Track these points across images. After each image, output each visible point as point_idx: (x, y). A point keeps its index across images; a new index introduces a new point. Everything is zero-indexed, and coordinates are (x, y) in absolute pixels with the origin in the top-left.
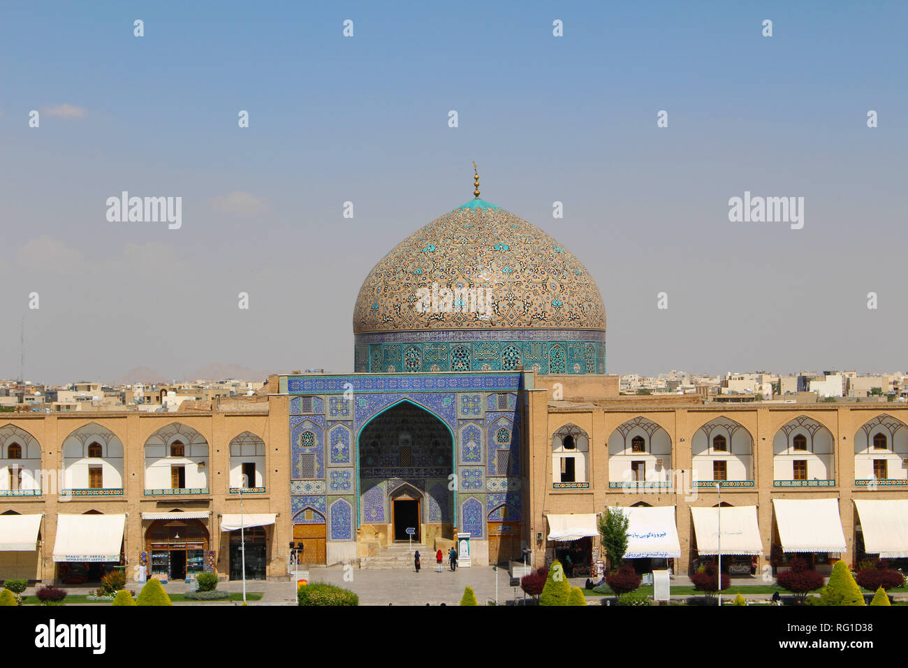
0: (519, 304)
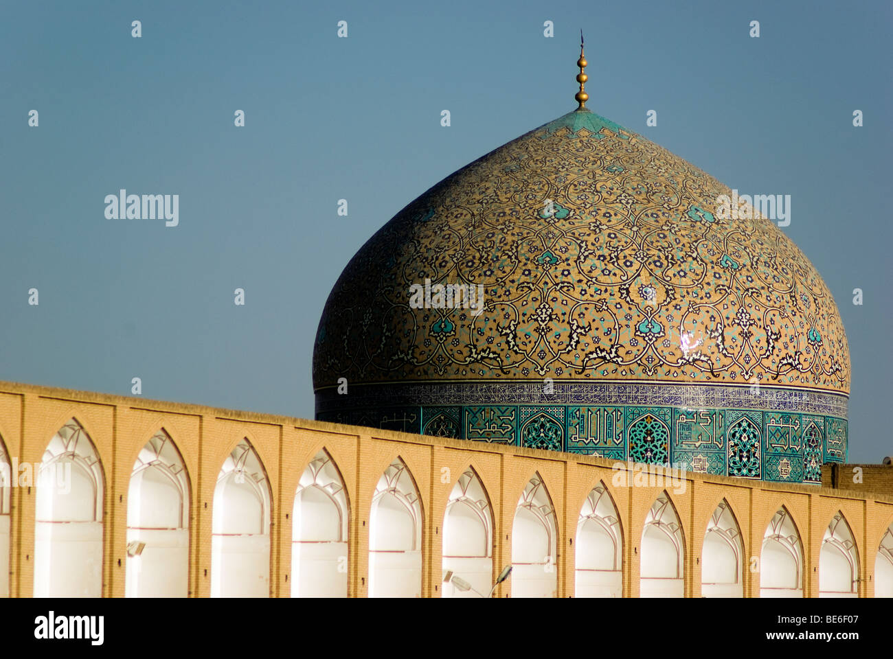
0: (759, 334)
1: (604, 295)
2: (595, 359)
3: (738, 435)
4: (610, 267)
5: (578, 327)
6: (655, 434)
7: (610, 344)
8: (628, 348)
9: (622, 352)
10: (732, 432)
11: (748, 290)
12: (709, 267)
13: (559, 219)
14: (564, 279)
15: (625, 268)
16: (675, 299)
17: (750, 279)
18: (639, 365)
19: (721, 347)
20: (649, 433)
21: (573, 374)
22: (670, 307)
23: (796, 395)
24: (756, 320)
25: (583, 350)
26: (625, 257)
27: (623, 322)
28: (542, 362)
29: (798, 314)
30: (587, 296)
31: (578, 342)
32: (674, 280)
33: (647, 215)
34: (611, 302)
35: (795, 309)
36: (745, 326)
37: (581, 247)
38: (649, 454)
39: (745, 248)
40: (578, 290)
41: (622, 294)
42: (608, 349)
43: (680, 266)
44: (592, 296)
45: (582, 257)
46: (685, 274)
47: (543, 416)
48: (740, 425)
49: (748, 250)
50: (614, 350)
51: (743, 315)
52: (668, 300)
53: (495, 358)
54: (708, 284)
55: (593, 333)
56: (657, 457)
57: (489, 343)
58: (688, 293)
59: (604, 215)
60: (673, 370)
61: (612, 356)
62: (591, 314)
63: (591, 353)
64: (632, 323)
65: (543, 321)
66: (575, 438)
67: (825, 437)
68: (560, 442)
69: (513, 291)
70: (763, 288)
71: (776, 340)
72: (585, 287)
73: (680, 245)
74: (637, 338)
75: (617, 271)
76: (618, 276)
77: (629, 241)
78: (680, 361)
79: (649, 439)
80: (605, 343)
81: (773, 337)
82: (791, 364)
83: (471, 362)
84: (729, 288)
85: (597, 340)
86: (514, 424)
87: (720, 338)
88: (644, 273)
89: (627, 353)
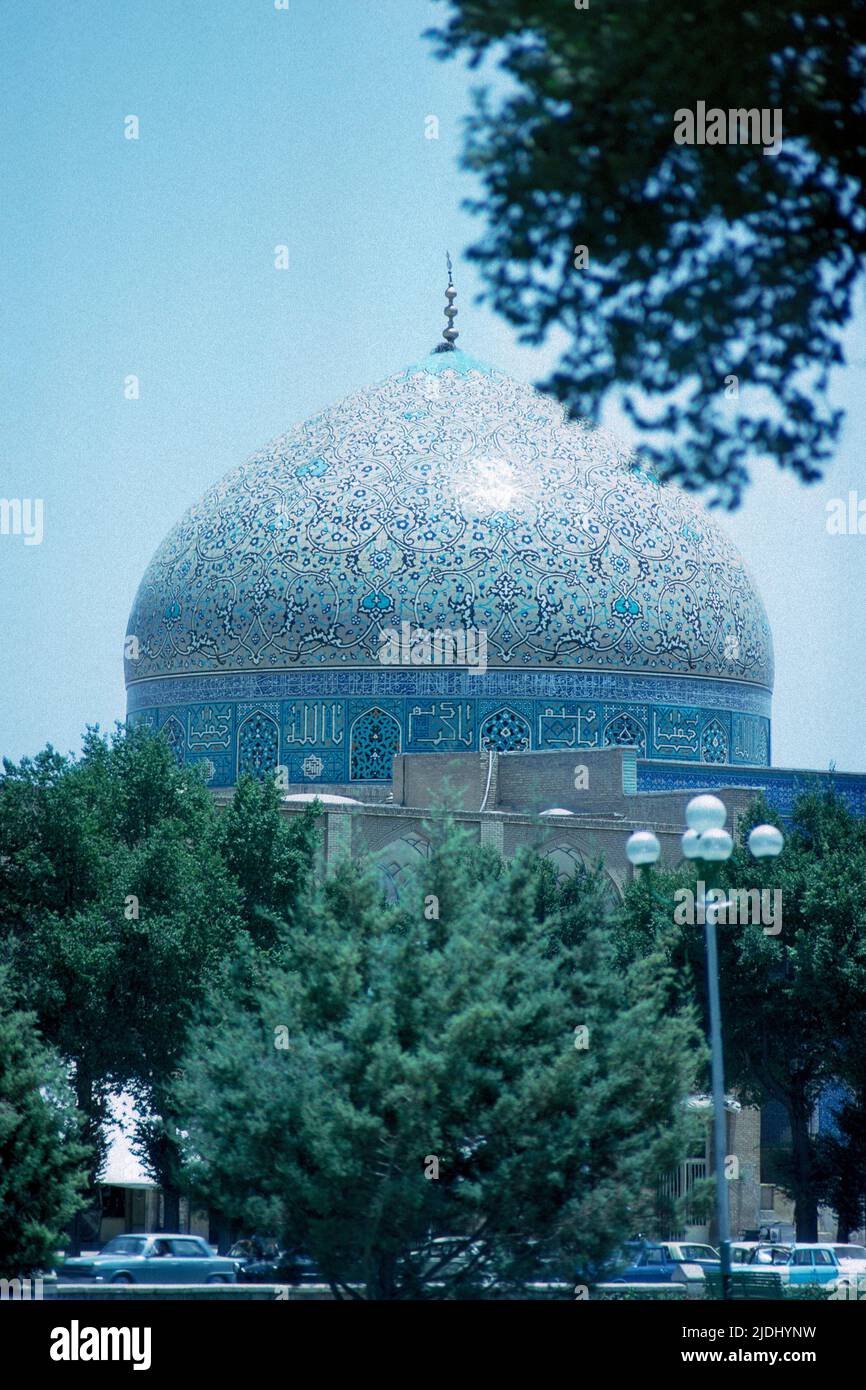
4: (343, 530)
7: (328, 623)
11: (519, 553)
15: (360, 531)
16: (413, 566)
19: (469, 622)
37: (319, 508)
40: (301, 559)
41: (349, 562)
52: (405, 567)
61: (330, 637)
73: (440, 502)
74: (360, 615)
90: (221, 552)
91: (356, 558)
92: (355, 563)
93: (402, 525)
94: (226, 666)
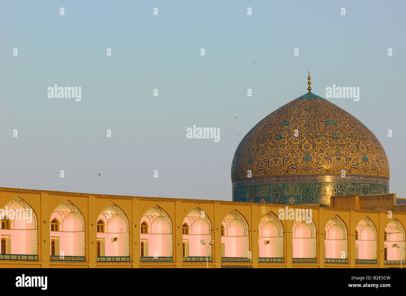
1: (294, 148)
2: (291, 168)
3: (337, 190)
5: (286, 158)
6: (309, 191)
8: (301, 164)
9: (298, 166)
10: (335, 189)
11: (340, 145)
12: (328, 138)
13: (286, 125)
14: (283, 144)
17: (342, 141)
18: (304, 169)
20: (308, 191)
21: (285, 173)
22: (314, 151)
23: (358, 177)
24: (343, 154)
25: (287, 166)
26: (302, 136)
27: (299, 156)
28: (276, 170)
29: (359, 152)
30: (289, 149)
31: (286, 163)
32: (316, 143)
33: (312, 123)
34: (296, 150)
35: (358, 151)
36: (338, 156)
37: (289, 133)
38: (308, 197)
39: (343, 132)
40: (287, 147)
41: (299, 147)
42: (294, 165)
43: (318, 138)
44: (290, 148)
45: (289, 137)
46: (320, 140)
47: (277, 187)
48: (337, 187)
49: (343, 133)
50: (296, 165)
51: (338, 153)
52: (313, 149)
53: (263, 169)
54: (327, 143)
55: (290, 160)
56: (310, 198)
57: (262, 165)
58: (320, 146)
59: (299, 124)
60: (314, 170)
61: (296, 167)
62: (290, 154)
63: (290, 166)
64: (302, 157)
65: (276, 157)
66: (286, 193)
67: (370, 190)
68: (282, 195)
69: (269, 148)
70: (346, 144)
71: (350, 160)
72: (289, 146)
73: (320, 132)
74: (303, 161)
75: (299, 141)
76: (299, 142)
77: (304, 131)
78: (316, 168)
79: (308, 192)
80: (294, 163)
81: (348, 159)
82: (355, 168)
83: (258, 171)
84: (334, 144)
85: (291, 162)
86: (269, 190)
87: (330, 160)
88: (307, 141)
89: (300, 166)
90: (263, 145)
91: (301, 146)
92: (301, 148)
93: (312, 138)
94: (268, 175)
